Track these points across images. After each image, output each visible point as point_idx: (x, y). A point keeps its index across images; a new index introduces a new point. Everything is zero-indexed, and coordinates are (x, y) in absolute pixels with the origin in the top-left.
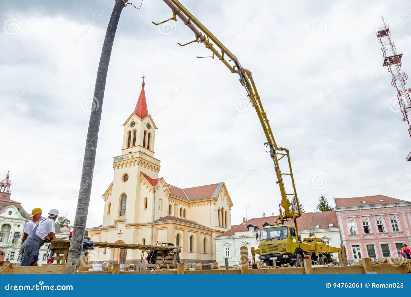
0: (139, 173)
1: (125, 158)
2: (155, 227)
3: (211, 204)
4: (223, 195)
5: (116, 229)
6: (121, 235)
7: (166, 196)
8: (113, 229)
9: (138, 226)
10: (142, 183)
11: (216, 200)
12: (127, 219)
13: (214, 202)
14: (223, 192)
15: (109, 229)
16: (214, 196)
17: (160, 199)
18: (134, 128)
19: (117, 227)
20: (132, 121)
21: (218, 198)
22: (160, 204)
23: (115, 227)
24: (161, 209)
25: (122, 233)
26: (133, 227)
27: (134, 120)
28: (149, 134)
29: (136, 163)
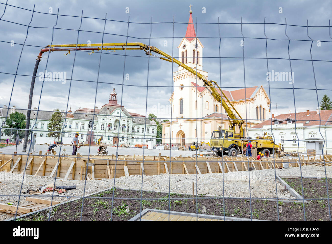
0: (191, 83)
1: (180, 73)
2: (203, 121)
3: (249, 103)
4: (261, 95)
5: (178, 123)
6: (181, 127)
7: (212, 98)
8: (176, 123)
9: (192, 121)
10: (193, 90)
11: (253, 100)
12: (184, 116)
13: (252, 101)
14: (261, 93)
15: (174, 123)
16: (252, 97)
17: (207, 101)
18: (185, 49)
19: (178, 121)
20: (184, 44)
21: (256, 98)
22: (207, 105)
23: (177, 122)
24: (208, 108)
25: (182, 126)
26: (188, 121)
27: (185, 43)
28: (198, 52)
29: (188, 76)
